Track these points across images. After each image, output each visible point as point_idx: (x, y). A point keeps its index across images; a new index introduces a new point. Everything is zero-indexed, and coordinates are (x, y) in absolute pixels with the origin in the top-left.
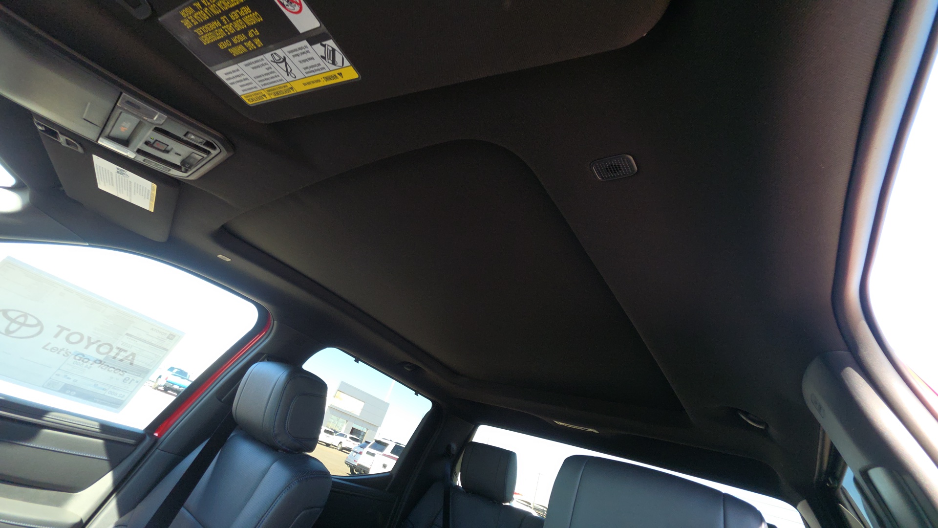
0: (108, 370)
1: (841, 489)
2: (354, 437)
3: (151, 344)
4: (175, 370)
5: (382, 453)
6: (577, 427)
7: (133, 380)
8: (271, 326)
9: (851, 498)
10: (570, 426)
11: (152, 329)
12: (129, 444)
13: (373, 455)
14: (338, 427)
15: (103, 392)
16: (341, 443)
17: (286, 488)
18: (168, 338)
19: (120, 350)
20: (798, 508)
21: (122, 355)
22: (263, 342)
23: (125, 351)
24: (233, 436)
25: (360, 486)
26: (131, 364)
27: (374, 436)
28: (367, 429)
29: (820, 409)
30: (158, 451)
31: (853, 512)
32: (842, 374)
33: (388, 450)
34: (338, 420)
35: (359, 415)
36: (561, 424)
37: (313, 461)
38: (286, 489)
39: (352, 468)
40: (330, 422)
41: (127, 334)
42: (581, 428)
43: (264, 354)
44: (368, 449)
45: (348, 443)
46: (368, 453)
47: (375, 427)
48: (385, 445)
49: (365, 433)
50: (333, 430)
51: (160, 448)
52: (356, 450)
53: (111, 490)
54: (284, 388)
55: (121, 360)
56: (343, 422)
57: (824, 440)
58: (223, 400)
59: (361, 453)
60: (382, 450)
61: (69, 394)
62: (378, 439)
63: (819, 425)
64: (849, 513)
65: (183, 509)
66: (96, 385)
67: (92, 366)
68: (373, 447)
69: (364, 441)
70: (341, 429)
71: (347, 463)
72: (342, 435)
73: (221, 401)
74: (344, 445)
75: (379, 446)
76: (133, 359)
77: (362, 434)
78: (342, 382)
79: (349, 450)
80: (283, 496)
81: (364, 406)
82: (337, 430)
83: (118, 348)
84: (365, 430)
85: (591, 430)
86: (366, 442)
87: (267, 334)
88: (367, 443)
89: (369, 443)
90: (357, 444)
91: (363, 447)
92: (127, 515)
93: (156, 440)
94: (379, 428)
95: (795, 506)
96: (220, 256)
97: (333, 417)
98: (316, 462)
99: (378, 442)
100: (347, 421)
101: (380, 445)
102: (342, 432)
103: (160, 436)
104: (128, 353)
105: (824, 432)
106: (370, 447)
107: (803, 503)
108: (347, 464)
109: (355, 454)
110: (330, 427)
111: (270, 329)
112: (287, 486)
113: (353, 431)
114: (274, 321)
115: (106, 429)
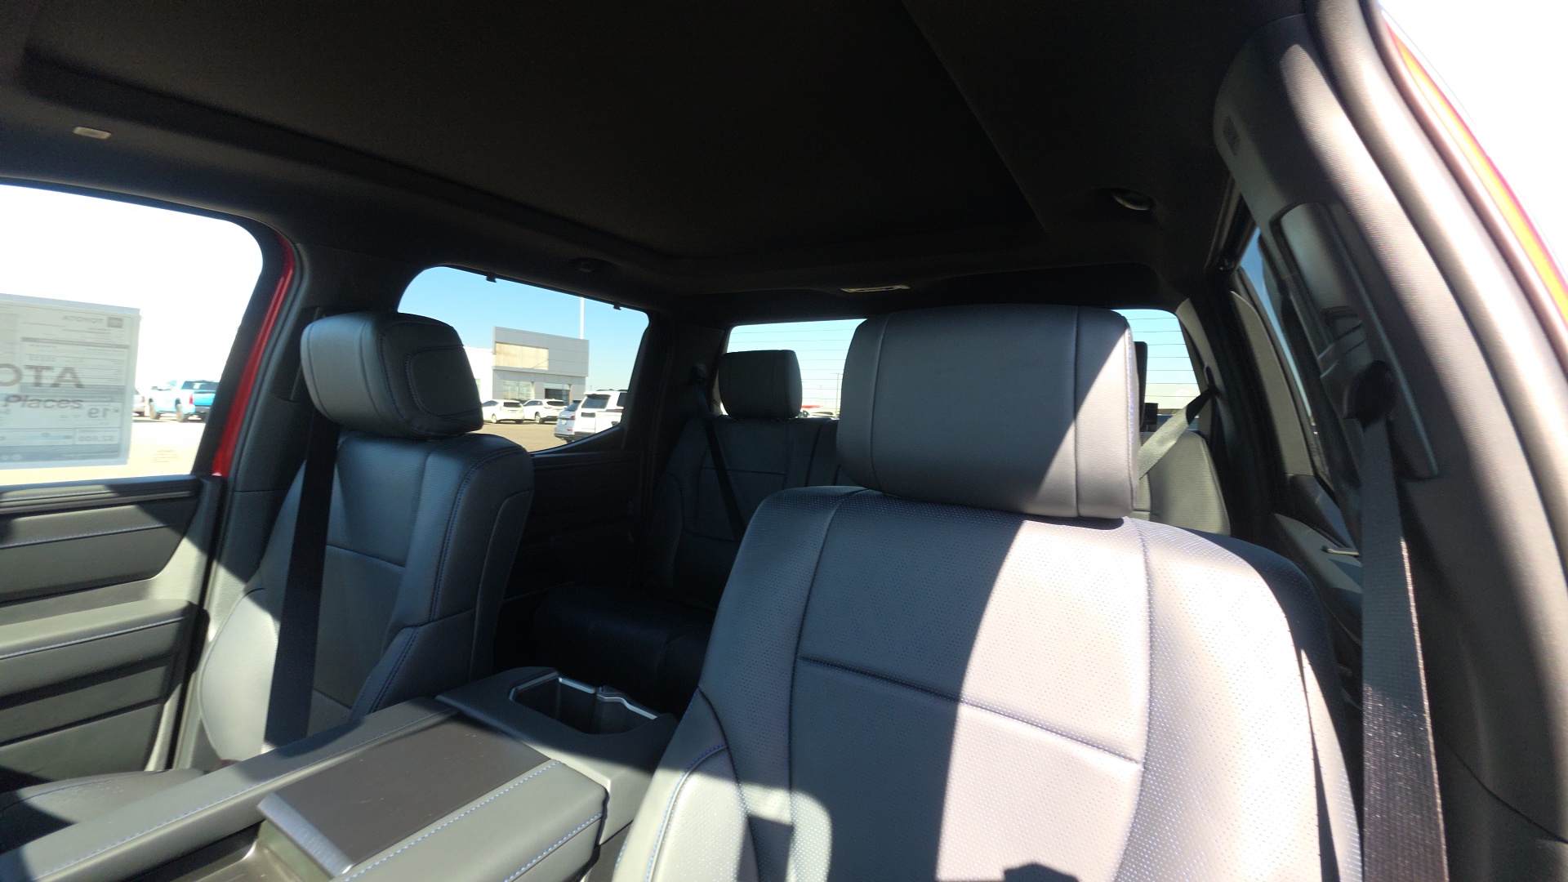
0: (46, 407)
1: (1238, 270)
2: (553, 400)
3: (88, 344)
4: (197, 386)
5: (605, 410)
6: (877, 289)
7: (106, 410)
8: (296, 254)
9: (1249, 280)
10: (866, 290)
11: (66, 318)
12: (181, 499)
13: (592, 415)
14: (523, 394)
15: (69, 442)
16: (537, 414)
17: (463, 481)
18: (110, 325)
19: (38, 369)
20: (1177, 313)
21: (48, 378)
22: (299, 288)
23: (48, 368)
24: (343, 443)
25: (583, 453)
26: (79, 386)
27: (584, 390)
28: (570, 385)
29: (1233, 140)
30: (237, 495)
31: (1247, 298)
32: (1281, 62)
33: (612, 403)
34: (518, 385)
35: (546, 369)
36: (853, 290)
37: (487, 439)
38: (464, 483)
39: (568, 438)
40: (507, 391)
41: (26, 339)
42: (883, 289)
43: (314, 308)
44: (580, 410)
45: (546, 410)
46: (583, 415)
47: (580, 379)
48: (606, 398)
49: (568, 391)
50: (515, 400)
51: (239, 488)
52: (563, 416)
53: (204, 559)
54: (380, 352)
55: (55, 385)
56: (528, 385)
57: (1231, 193)
58: (292, 399)
59: (573, 418)
60: (603, 406)
61: (10, 460)
62: (591, 393)
63: (1228, 173)
64: (1240, 299)
65: (328, 548)
66: (46, 435)
67: (9, 408)
68: (585, 406)
69: (571, 403)
70: (528, 395)
71: (558, 436)
72: (534, 403)
73: (288, 400)
74: (543, 415)
75: (595, 401)
76: (75, 377)
77: (564, 393)
78: (497, 329)
79: (554, 419)
80: (465, 491)
81: (550, 354)
82: (524, 398)
83: (30, 367)
84: (566, 387)
85: (898, 287)
86: (574, 401)
87: (298, 268)
88: (577, 402)
89: (579, 402)
90: (563, 408)
91: (573, 409)
92: (252, 579)
93: (223, 481)
94: (587, 378)
95: (1173, 311)
96: (78, 130)
97: (508, 382)
98: (496, 439)
99: (592, 397)
100: (533, 382)
101: (598, 400)
102: (533, 399)
103: (225, 472)
104: (57, 372)
105: (1233, 181)
106: (583, 407)
107: (1185, 306)
108: (560, 437)
109: (564, 422)
110: (510, 397)
111: (297, 258)
112: (464, 478)
113: (549, 393)
114: (294, 244)
115: (124, 490)
